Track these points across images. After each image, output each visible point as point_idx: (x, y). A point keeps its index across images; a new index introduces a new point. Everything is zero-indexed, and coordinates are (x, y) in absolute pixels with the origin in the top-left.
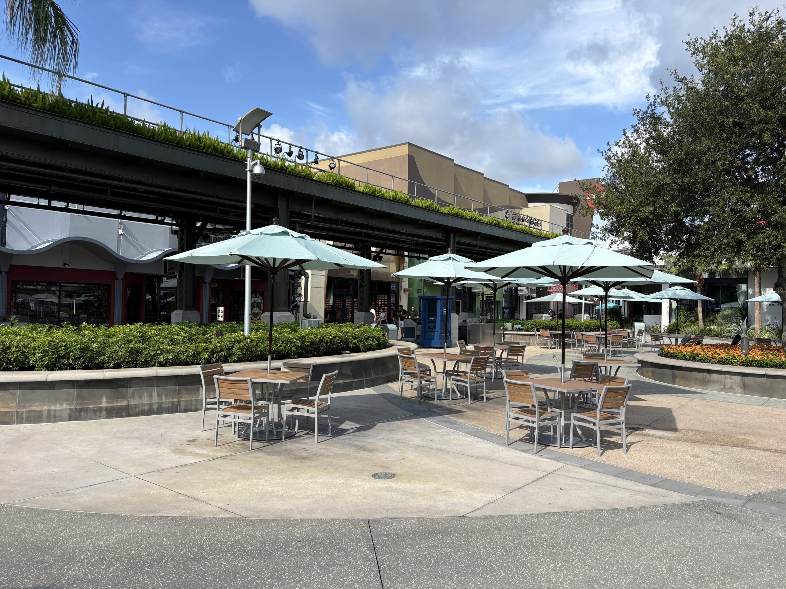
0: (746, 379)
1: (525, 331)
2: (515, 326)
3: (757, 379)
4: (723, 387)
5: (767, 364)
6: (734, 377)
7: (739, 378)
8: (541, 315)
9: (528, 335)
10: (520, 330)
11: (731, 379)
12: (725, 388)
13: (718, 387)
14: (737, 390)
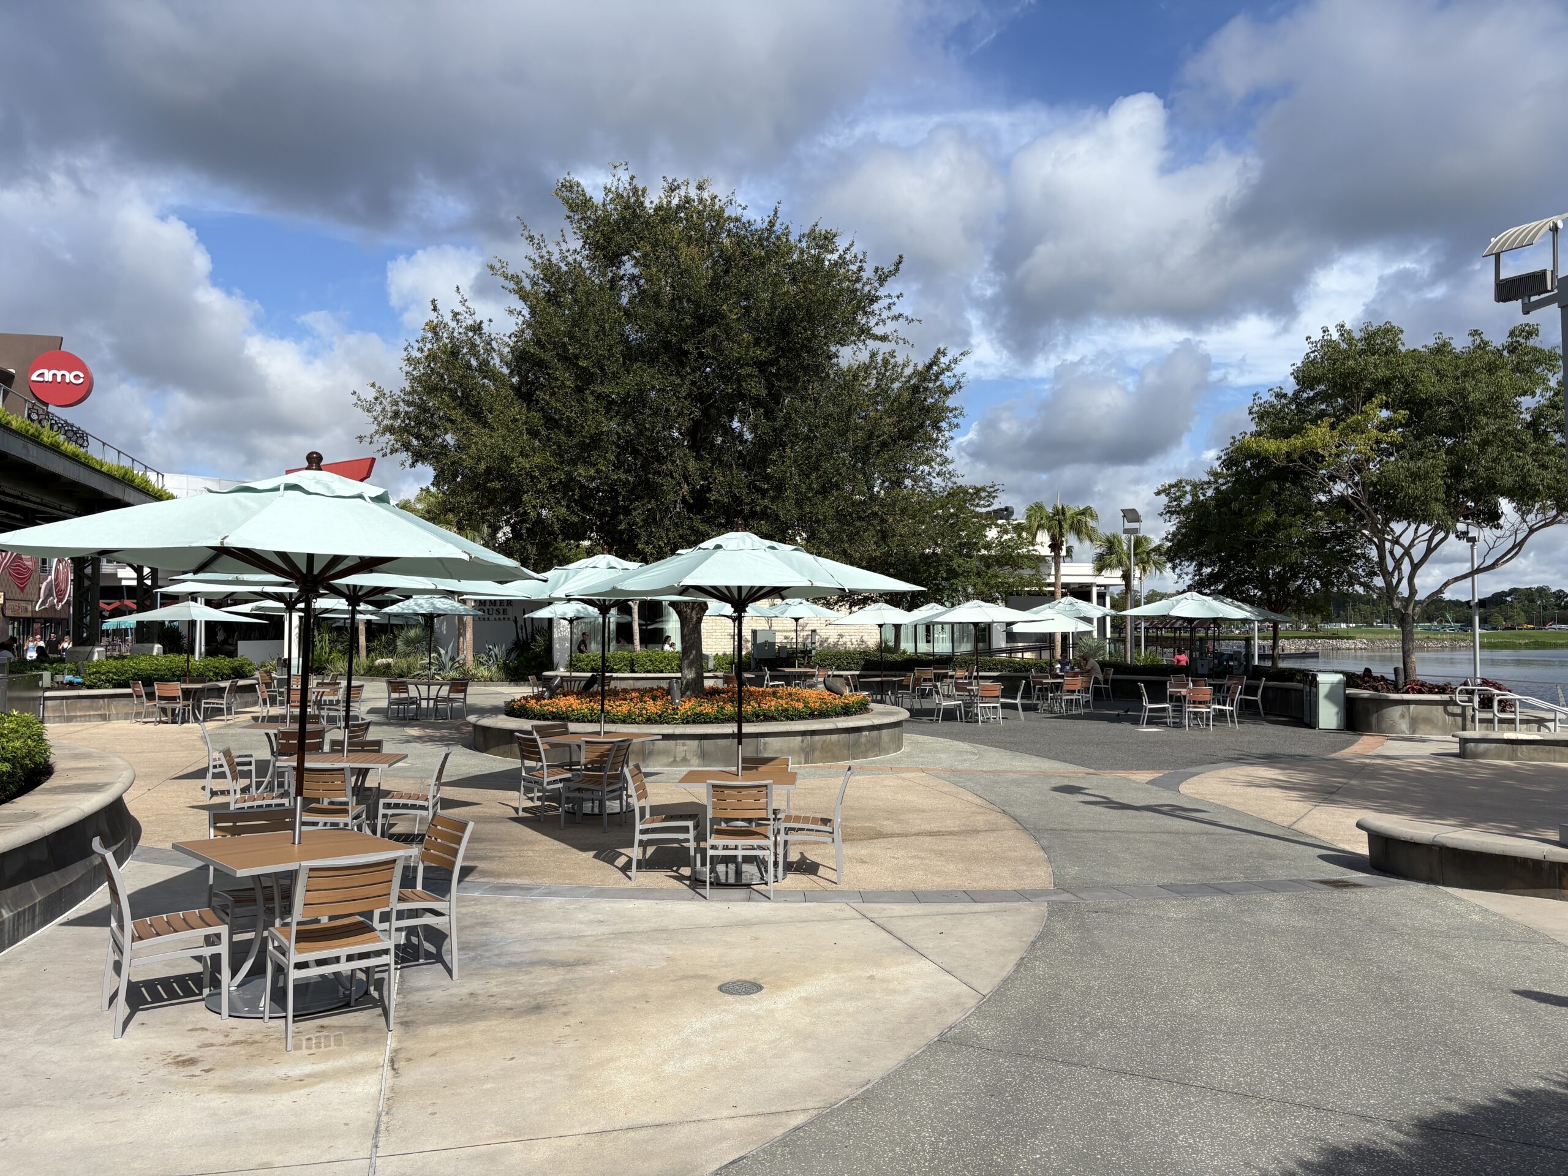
0: (705, 742)
1: (90, 687)
2: (59, 678)
3: (720, 742)
4: (672, 759)
5: (716, 718)
6: (688, 742)
7: (694, 744)
8: (89, 648)
9: (103, 697)
10: (71, 685)
11: (684, 745)
12: (675, 760)
13: (665, 760)
14: (692, 762)
